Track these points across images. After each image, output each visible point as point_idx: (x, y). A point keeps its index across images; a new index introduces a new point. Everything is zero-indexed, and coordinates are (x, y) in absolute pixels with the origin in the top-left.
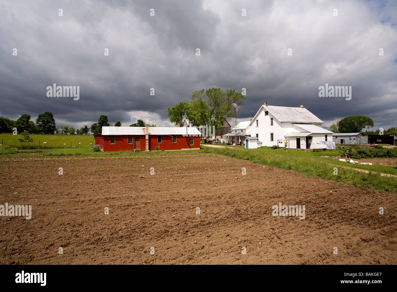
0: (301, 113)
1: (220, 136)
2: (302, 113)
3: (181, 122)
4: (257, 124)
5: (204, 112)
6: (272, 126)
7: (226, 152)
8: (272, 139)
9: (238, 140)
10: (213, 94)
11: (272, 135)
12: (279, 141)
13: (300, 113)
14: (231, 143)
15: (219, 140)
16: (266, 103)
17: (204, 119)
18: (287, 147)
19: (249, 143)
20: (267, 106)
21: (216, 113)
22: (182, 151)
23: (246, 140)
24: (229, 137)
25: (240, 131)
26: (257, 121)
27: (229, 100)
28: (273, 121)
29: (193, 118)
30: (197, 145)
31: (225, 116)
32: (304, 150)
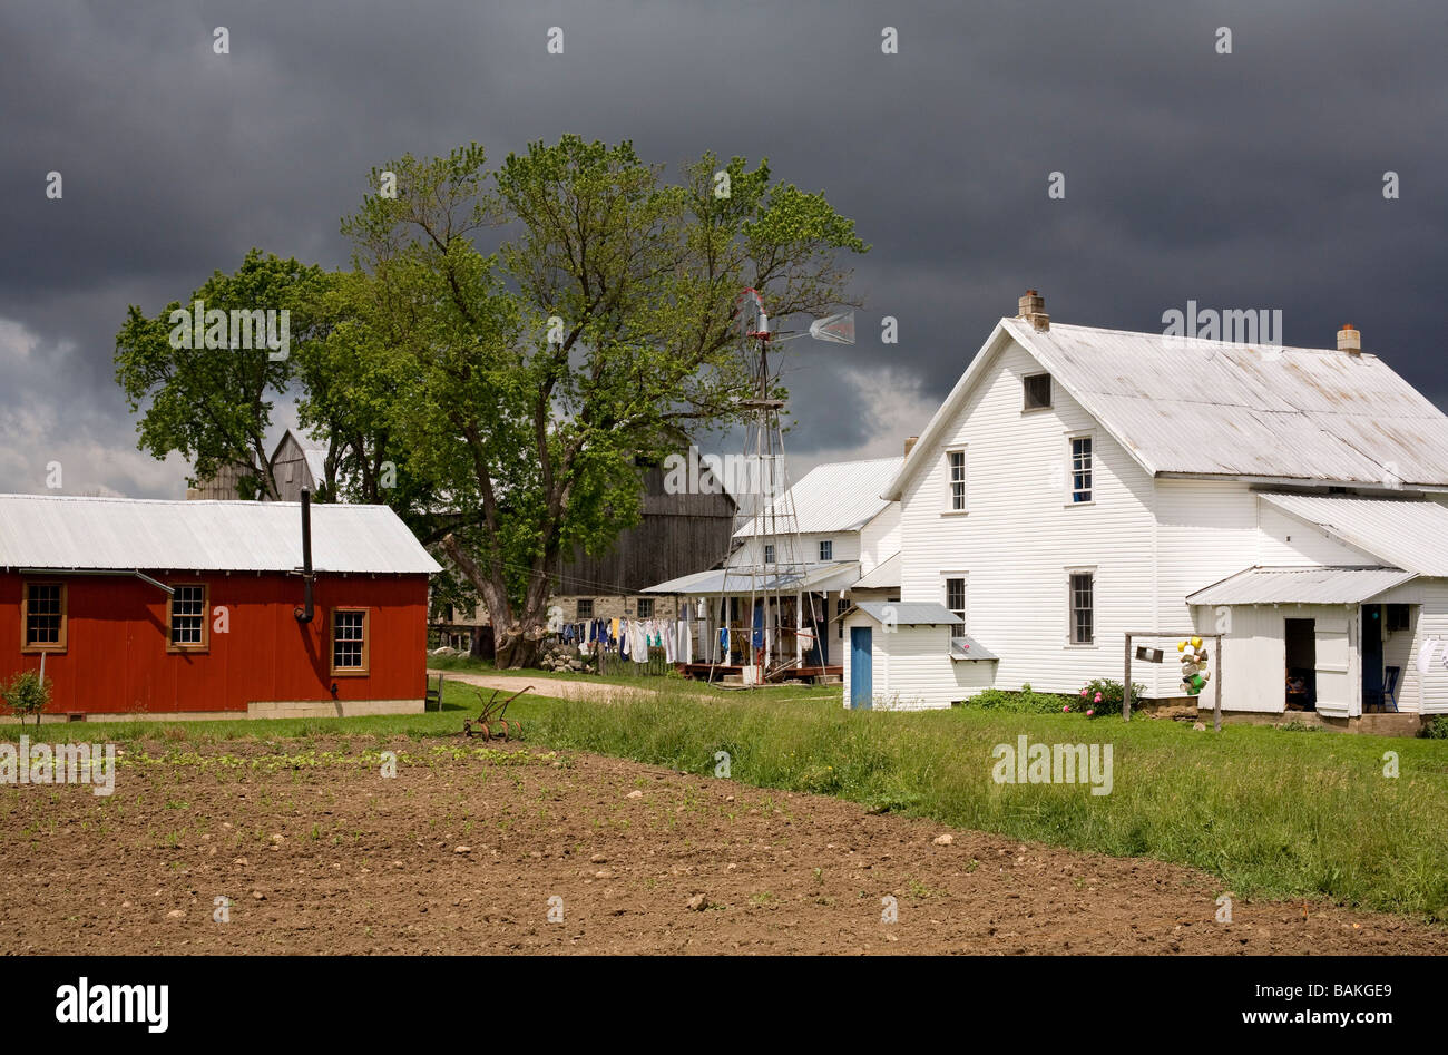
0: (1338, 397)
1: (633, 600)
2: (1344, 396)
3: (246, 454)
4: (959, 489)
5: (475, 359)
6: (1083, 509)
7: (654, 736)
8: (1083, 628)
9: (788, 634)
10: (562, 193)
11: (1082, 585)
12: (1136, 642)
13: (1330, 398)
14: (727, 663)
15: (615, 630)
16: (1039, 304)
17: (472, 433)
18: (1206, 698)
19: (880, 658)
20: (1042, 325)
21: (588, 374)
22: (258, 723)
23: (855, 631)
24: (711, 609)
25: (811, 552)
26: (958, 458)
27: (711, 263)
28: (1088, 464)
29: (369, 413)
30: (399, 679)
31: (676, 407)
32: (1343, 722)
